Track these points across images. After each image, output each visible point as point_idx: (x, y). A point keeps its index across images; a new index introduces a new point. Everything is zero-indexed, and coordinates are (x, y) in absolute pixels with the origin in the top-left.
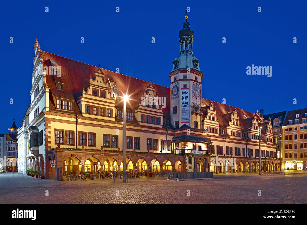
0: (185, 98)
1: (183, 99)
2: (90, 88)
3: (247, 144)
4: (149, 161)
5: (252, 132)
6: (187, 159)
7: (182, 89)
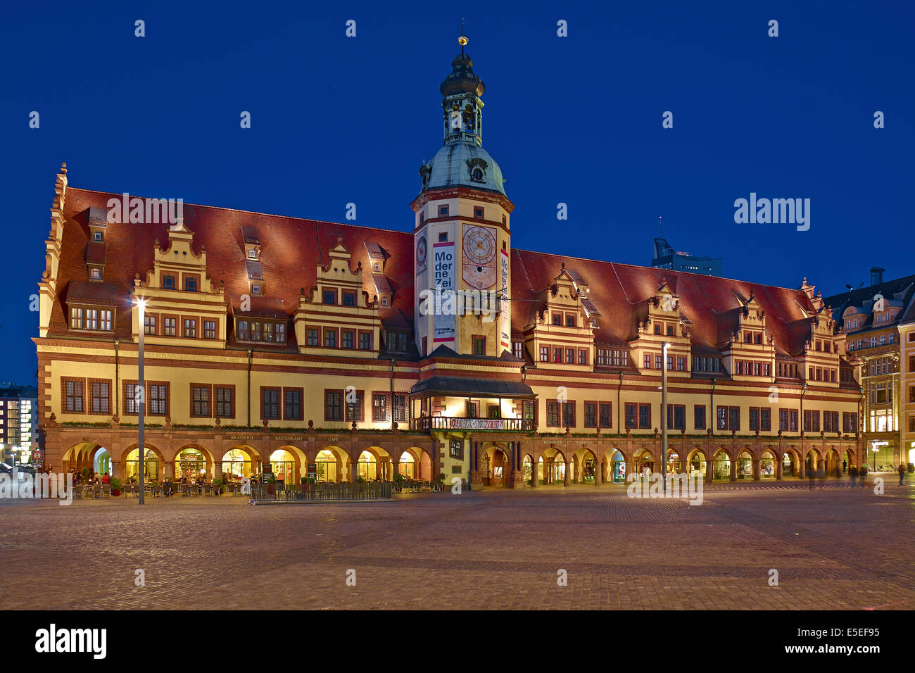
0: (442, 271)
1: (436, 273)
2: (153, 273)
3: (712, 392)
4: (311, 450)
5: (735, 352)
6: (443, 445)
7: (435, 245)
